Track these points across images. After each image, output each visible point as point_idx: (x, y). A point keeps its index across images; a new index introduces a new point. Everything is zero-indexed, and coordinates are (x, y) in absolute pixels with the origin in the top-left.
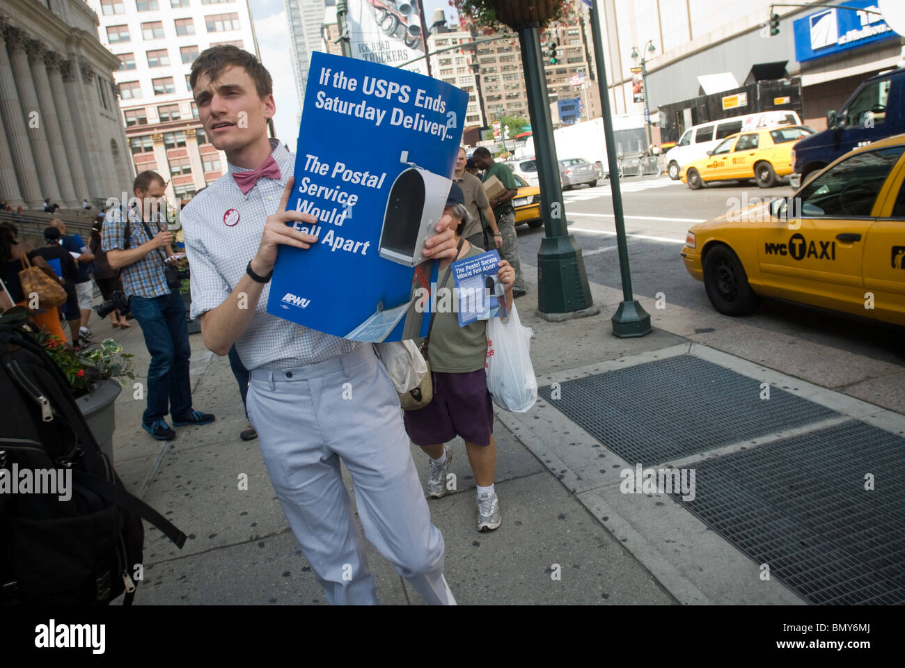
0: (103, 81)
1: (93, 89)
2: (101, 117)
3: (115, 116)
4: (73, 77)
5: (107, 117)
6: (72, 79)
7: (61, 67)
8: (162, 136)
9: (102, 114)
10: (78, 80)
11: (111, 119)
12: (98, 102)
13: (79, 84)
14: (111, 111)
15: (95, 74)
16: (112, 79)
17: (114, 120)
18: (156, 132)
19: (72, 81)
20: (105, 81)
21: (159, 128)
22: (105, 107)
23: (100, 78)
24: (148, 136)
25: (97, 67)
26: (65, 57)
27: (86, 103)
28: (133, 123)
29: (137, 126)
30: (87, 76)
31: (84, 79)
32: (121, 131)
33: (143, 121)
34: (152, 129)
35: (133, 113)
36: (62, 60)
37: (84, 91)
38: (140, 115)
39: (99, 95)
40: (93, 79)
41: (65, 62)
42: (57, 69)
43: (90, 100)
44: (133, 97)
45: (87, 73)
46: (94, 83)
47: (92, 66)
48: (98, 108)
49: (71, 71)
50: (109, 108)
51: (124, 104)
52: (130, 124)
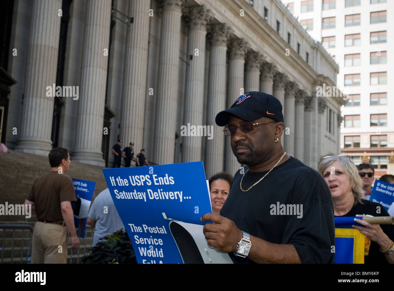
0: (332, 113)
1: (324, 117)
2: (325, 138)
3: (335, 139)
4: (312, 108)
5: (329, 138)
6: (311, 110)
7: (305, 101)
8: (369, 158)
9: (326, 136)
10: (315, 111)
11: (332, 140)
12: (325, 127)
13: (315, 114)
14: (334, 134)
15: (328, 107)
16: (339, 112)
17: (334, 142)
18: (365, 154)
19: (310, 111)
20: (334, 112)
21: (368, 152)
22: (330, 131)
23: (330, 110)
24: (358, 157)
25: (330, 103)
26: (309, 94)
27: (316, 127)
28: (349, 145)
29: (352, 148)
30: (322, 108)
31: (319, 110)
32: (338, 150)
33: (357, 145)
34: (362, 152)
35: (350, 138)
36: (307, 96)
37: (317, 119)
38: (356, 140)
39: (327, 123)
40: (326, 111)
41: (309, 97)
42: (302, 102)
43: (319, 125)
44: (353, 126)
45: (322, 106)
46: (325, 113)
47: (326, 101)
48: (324, 131)
49: (311, 104)
50: (332, 132)
51: (345, 130)
52: (346, 146)
